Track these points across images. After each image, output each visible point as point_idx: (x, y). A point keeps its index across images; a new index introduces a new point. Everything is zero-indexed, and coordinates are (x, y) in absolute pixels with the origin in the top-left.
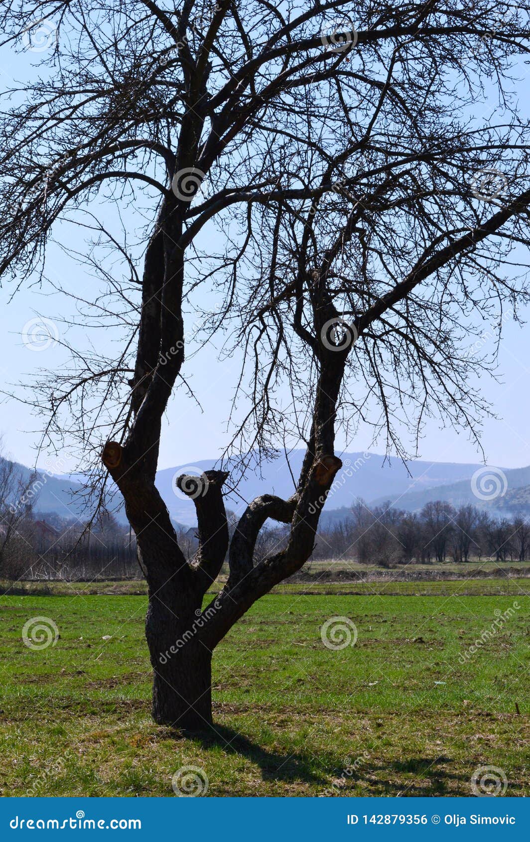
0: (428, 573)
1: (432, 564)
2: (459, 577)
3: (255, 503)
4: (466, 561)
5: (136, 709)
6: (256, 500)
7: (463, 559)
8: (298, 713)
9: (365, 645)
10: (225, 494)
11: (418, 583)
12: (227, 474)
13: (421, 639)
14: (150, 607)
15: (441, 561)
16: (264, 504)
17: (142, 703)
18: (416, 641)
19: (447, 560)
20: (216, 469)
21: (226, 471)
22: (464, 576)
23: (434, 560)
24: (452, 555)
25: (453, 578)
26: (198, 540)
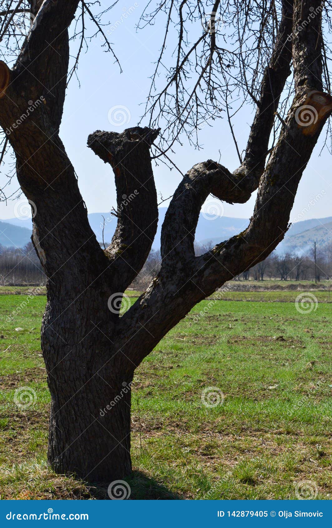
0: (244, 286)
1: (241, 281)
2: (265, 289)
3: (196, 170)
4: (262, 280)
5: (32, 424)
6: (196, 167)
7: (260, 279)
8: (220, 432)
9: (236, 342)
10: (155, 157)
11: (238, 293)
12: (157, 132)
13: (282, 337)
14: (48, 308)
15: (246, 279)
16: (208, 172)
17: (39, 415)
18: (277, 339)
19: (250, 279)
20: (142, 126)
21: (156, 127)
22: (268, 289)
23: (242, 279)
24: (253, 276)
25: (262, 290)
26: (117, 218)
